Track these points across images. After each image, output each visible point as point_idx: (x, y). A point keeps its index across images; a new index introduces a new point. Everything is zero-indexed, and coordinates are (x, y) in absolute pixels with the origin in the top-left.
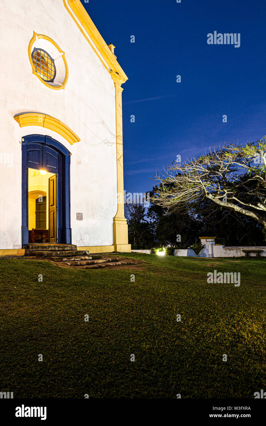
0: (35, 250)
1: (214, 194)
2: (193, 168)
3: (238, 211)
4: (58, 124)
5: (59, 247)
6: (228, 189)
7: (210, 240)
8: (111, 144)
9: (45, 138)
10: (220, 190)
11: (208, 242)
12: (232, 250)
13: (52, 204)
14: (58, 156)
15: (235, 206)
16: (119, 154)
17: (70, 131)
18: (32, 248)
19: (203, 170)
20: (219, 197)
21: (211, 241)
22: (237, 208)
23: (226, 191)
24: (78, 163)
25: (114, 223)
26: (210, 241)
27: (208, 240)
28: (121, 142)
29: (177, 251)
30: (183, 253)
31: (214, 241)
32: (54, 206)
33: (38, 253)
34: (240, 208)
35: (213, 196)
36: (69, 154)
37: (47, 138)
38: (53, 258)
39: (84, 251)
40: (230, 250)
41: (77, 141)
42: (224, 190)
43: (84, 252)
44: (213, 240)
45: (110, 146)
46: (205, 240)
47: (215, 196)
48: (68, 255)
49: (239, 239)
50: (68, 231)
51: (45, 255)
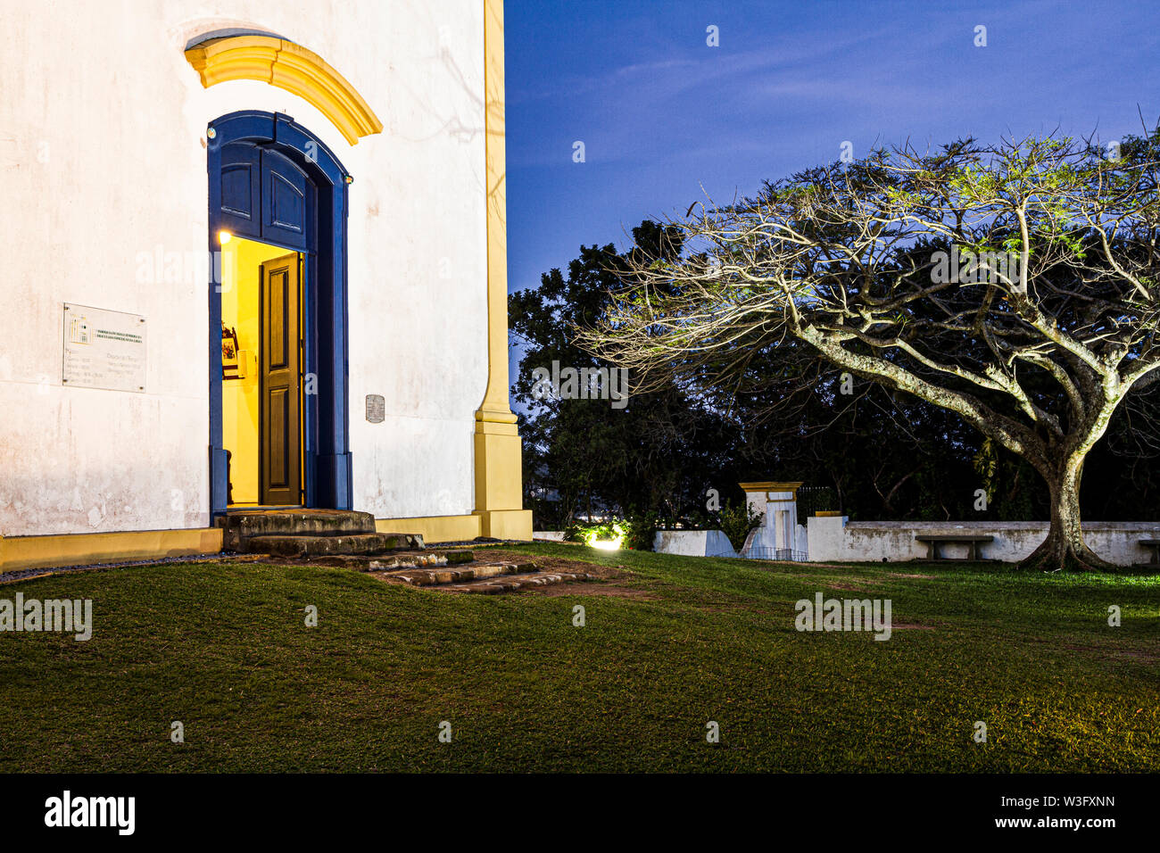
0: (256, 530)
1: (823, 327)
2: (758, 230)
3: (910, 389)
4: (316, 72)
5: (324, 522)
6: (876, 307)
7: (781, 495)
8: (467, 136)
9: (272, 123)
10: (847, 310)
11: (773, 504)
12: (879, 533)
13: (281, 361)
14: (307, 185)
15: (900, 373)
16: (493, 171)
17: (351, 97)
18: (248, 526)
19: (793, 240)
20: (843, 338)
21: (785, 501)
22: (905, 381)
23: (867, 316)
24: (370, 210)
25: (476, 433)
26: (780, 501)
27: (773, 495)
28: (500, 125)
29: (665, 537)
30: (691, 544)
31: (793, 500)
32: (286, 370)
33: (279, 544)
34: (917, 380)
35: (822, 334)
36: (344, 179)
37: (281, 122)
38: (340, 559)
39: (410, 535)
40: (871, 537)
41: (371, 130)
42: (862, 312)
43: (410, 540)
44: (790, 495)
45: (467, 142)
46: (763, 494)
47: (827, 333)
48: (367, 549)
49: (886, 490)
50: (340, 462)
51: (303, 548)
